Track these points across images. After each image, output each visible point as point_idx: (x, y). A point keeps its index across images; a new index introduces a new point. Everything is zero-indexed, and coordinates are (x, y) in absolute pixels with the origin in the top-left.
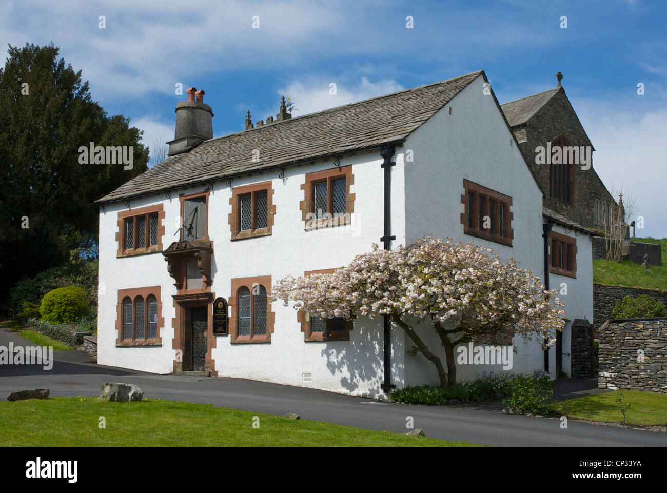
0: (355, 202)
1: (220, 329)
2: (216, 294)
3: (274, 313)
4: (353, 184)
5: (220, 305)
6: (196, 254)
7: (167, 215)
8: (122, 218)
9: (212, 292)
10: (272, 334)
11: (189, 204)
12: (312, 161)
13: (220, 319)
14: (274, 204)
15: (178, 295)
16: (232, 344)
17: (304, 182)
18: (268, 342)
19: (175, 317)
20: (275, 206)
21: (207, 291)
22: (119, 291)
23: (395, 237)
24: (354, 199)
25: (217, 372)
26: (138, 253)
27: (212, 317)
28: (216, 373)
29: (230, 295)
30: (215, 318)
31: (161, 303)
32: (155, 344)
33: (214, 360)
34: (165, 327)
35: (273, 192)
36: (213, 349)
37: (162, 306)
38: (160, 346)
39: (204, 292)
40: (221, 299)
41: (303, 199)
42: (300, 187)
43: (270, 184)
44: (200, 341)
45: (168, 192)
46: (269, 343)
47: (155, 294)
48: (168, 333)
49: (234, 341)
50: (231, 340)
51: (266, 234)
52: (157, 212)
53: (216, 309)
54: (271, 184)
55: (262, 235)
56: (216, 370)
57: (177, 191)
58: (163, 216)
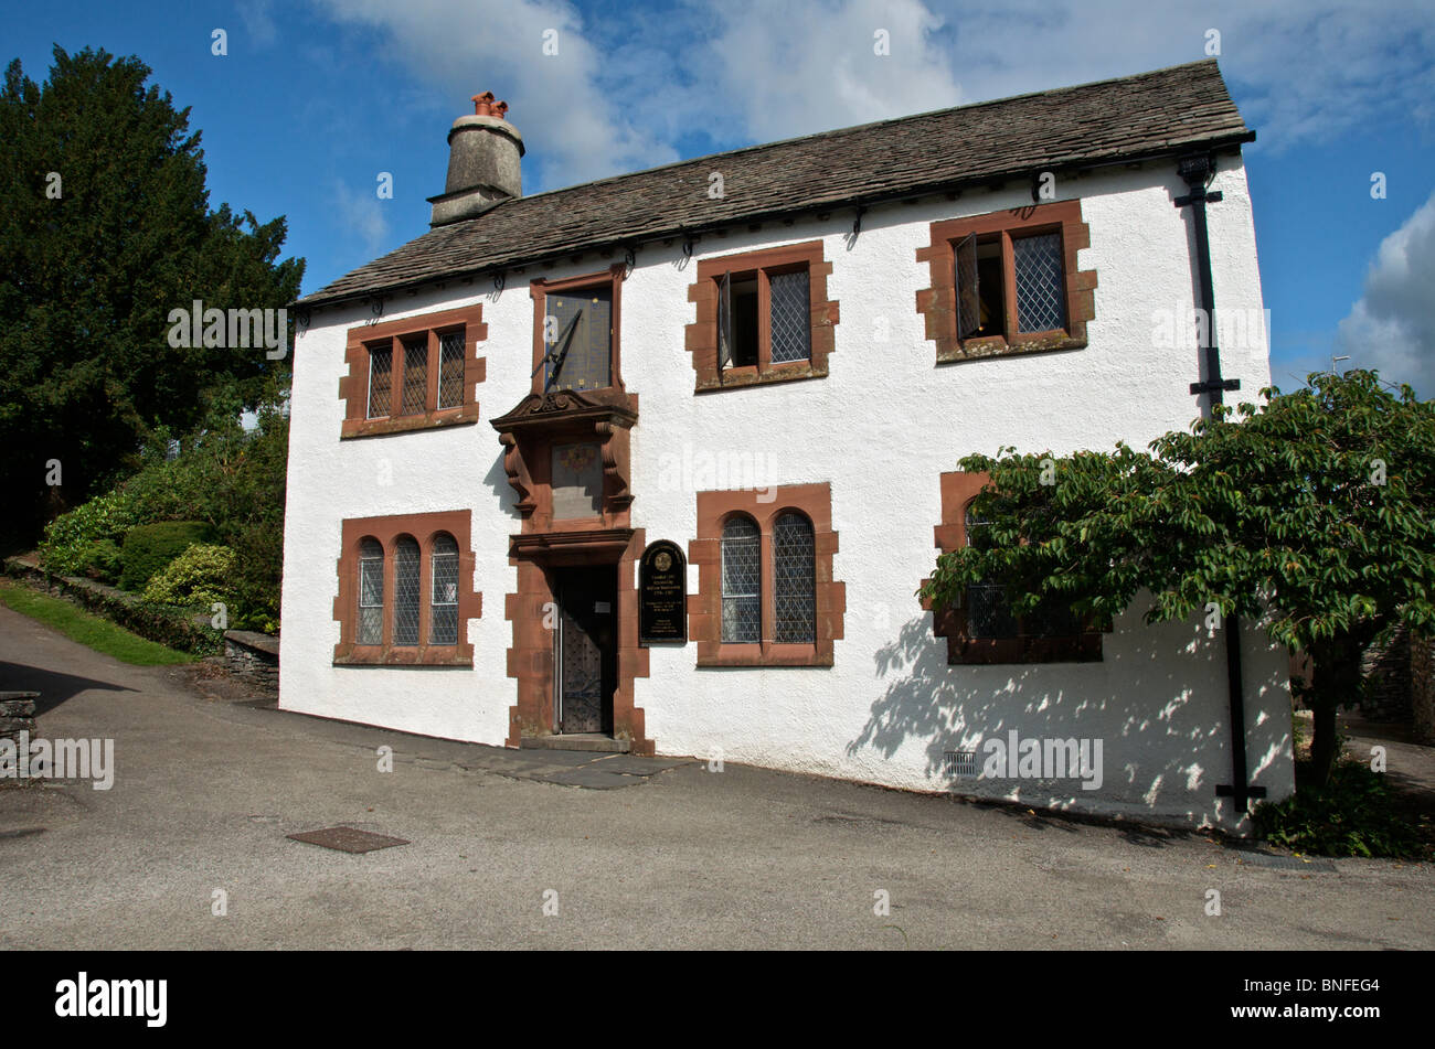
0: (1095, 291)
1: (664, 625)
2: (647, 533)
3: (842, 584)
4: (1087, 245)
5: (662, 563)
6: (600, 425)
7: (491, 332)
8: (360, 341)
9: (633, 527)
10: (836, 642)
11: (560, 304)
12: (952, 191)
13: (663, 599)
14: (831, 297)
15: (527, 533)
16: (701, 666)
17: (926, 242)
18: (824, 662)
19: (515, 591)
20: (836, 303)
21: (619, 524)
22: (346, 523)
23: (1238, 381)
24: (1094, 284)
25: (651, 744)
26: (405, 427)
27: (635, 594)
28: (649, 746)
29: (693, 535)
30: (645, 594)
31: (473, 555)
32: (454, 662)
33: (642, 710)
34: (483, 617)
35: (829, 268)
36: (638, 681)
37: (474, 562)
38: (469, 666)
39: (609, 527)
40: (666, 547)
41: (925, 282)
42: (915, 254)
43: (819, 247)
44: (588, 655)
45: (497, 276)
46: (828, 665)
47: (450, 531)
48: (491, 634)
49: (706, 660)
50: (699, 657)
51: (810, 375)
52: (465, 324)
53: (648, 572)
54: (822, 249)
55: (796, 376)
56: (648, 736)
57: (524, 272)
58: (482, 332)
